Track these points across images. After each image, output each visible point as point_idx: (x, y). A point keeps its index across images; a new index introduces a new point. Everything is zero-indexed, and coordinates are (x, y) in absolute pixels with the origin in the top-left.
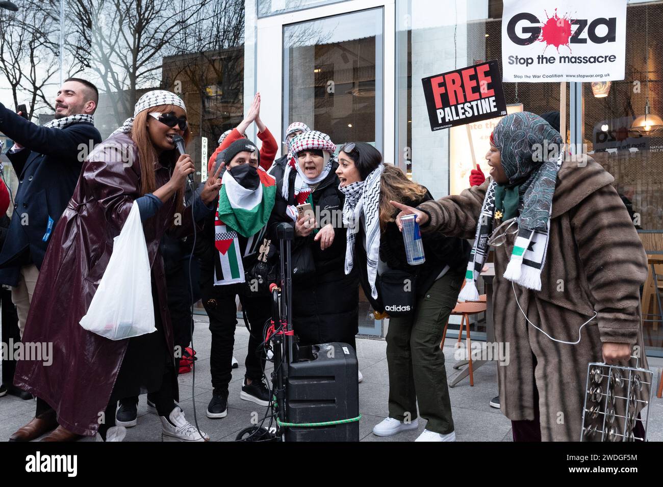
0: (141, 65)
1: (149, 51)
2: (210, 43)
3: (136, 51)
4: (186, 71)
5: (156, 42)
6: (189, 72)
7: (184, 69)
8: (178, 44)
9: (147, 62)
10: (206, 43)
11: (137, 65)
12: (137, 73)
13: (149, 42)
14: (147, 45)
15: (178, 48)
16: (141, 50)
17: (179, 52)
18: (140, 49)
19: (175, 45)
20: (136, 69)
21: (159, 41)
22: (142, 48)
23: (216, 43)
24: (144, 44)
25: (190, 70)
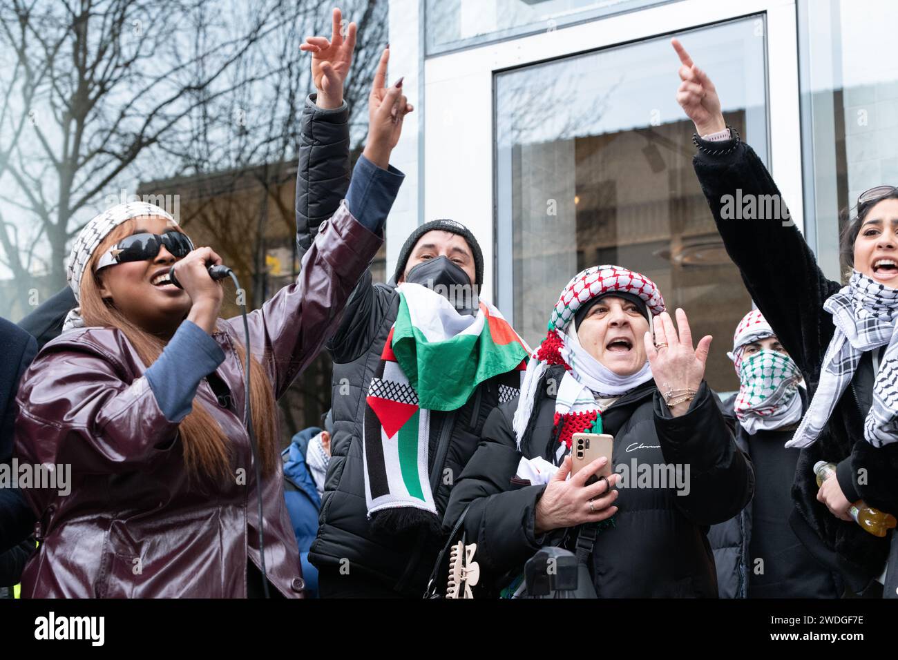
0: (82, 203)
1: (104, 165)
2: (269, 140)
3: (68, 167)
4: (205, 217)
5: (122, 140)
6: (211, 218)
7: (200, 210)
8: (186, 144)
9: (99, 195)
10: (257, 142)
11: (72, 204)
12: (71, 226)
13: (106, 141)
14: (101, 151)
15: (187, 157)
16: (83, 164)
17: (186, 167)
18: (81, 160)
19: (177, 148)
20: (66, 212)
21: (131, 140)
22: (87, 159)
23: (286, 143)
24: (92, 148)
25: (215, 213)
